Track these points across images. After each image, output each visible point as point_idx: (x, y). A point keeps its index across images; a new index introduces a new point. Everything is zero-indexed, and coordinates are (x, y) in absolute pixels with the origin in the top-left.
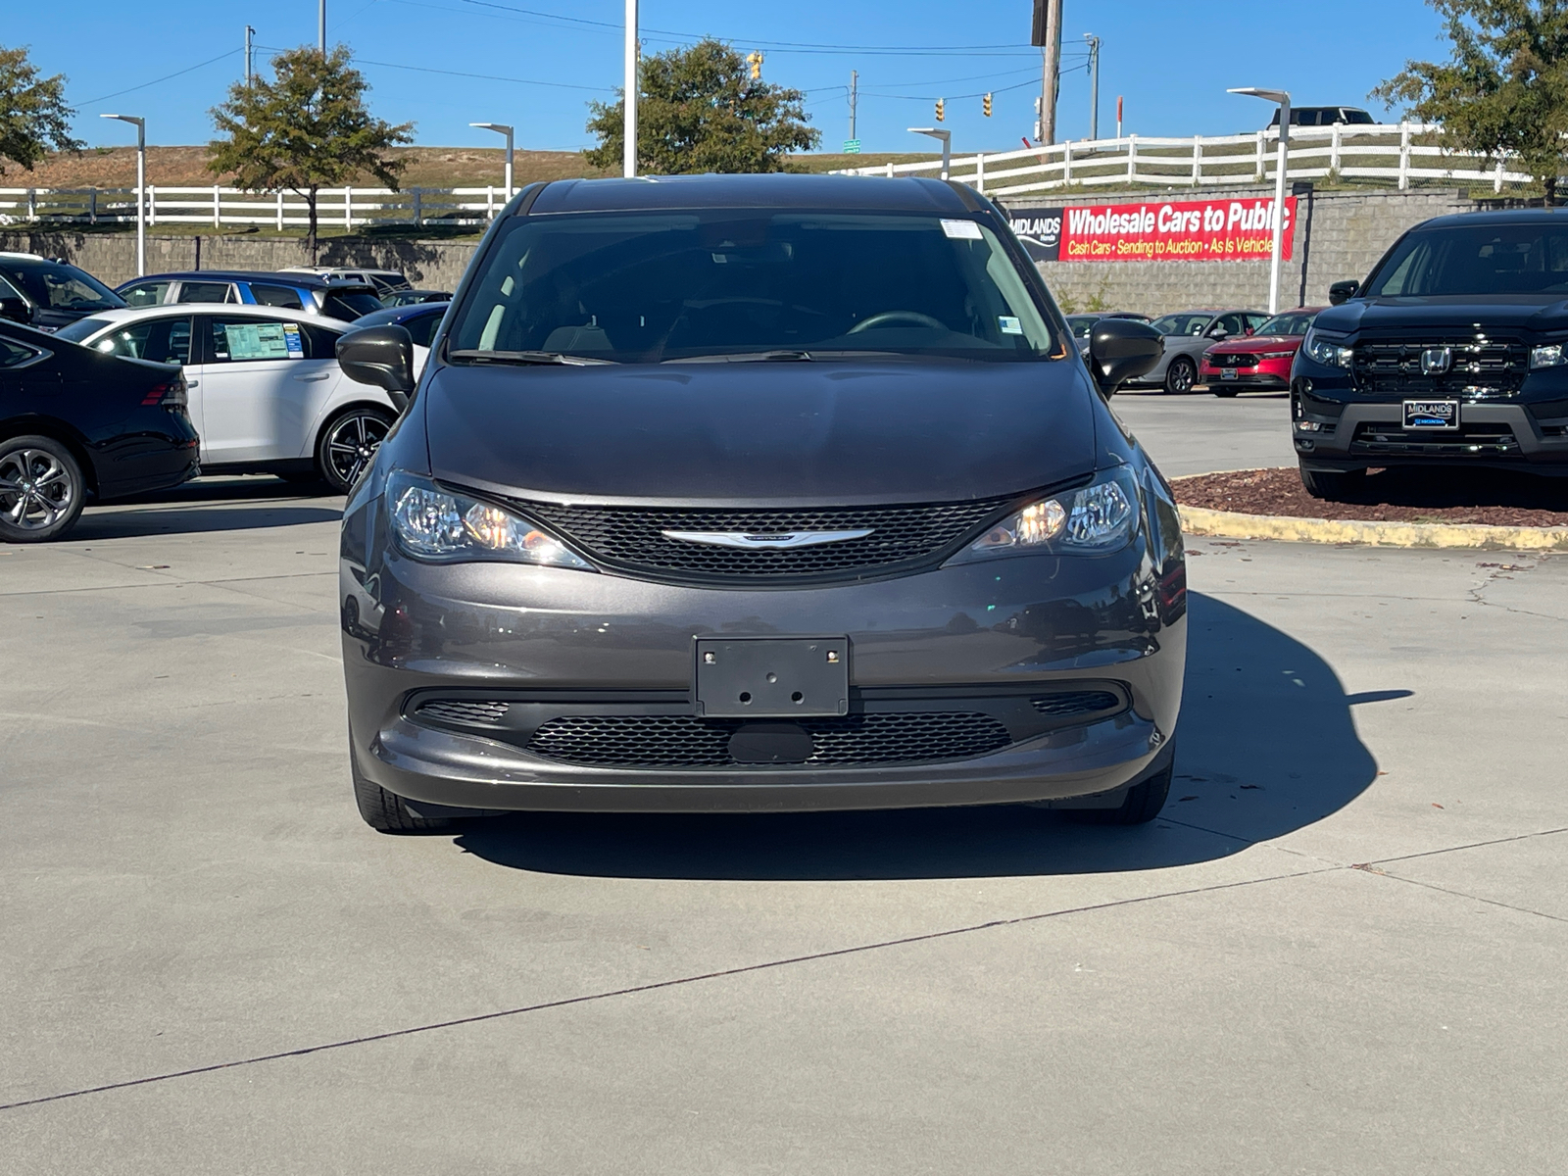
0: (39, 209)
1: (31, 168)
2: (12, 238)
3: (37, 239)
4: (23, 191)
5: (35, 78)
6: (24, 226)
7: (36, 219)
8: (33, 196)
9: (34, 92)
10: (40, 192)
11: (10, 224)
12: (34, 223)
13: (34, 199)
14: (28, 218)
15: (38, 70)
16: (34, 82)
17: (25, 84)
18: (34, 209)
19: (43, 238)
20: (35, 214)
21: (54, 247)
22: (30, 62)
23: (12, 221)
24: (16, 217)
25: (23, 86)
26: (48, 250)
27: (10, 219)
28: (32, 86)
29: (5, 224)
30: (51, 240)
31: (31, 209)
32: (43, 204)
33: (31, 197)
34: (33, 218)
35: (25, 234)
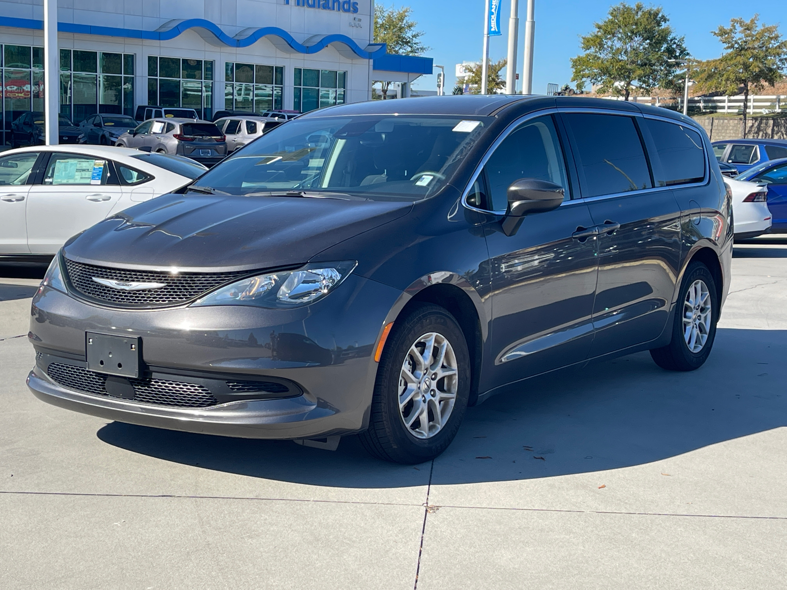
0: (782, 106)
1: (773, 86)
2: (765, 121)
3: (776, 121)
4: (774, 97)
5: (780, 39)
6: (773, 114)
7: (780, 111)
8: (779, 99)
9: (779, 47)
10: (782, 97)
11: (767, 114)
12: (778, 113)
13: (779, 101)
14: (776, 110)
15: (782, 35)
16: (779, 41)
17: (775, 42)
18: (779, 106)
19: (779, 121)
20: (779, 109)
21: (784, 125)
22: (778, 32)
23: (768, 112)
24: (770, 110)
25: (774, 44)
26: (781, 127)
27: (767, 111)
28: (778, 44)
29: (765, 113)
30: (783, 121)
31: (777, 106)
32: (784, 103)
33: (778, 100)
34: (778, 110)
35: (771, 118)
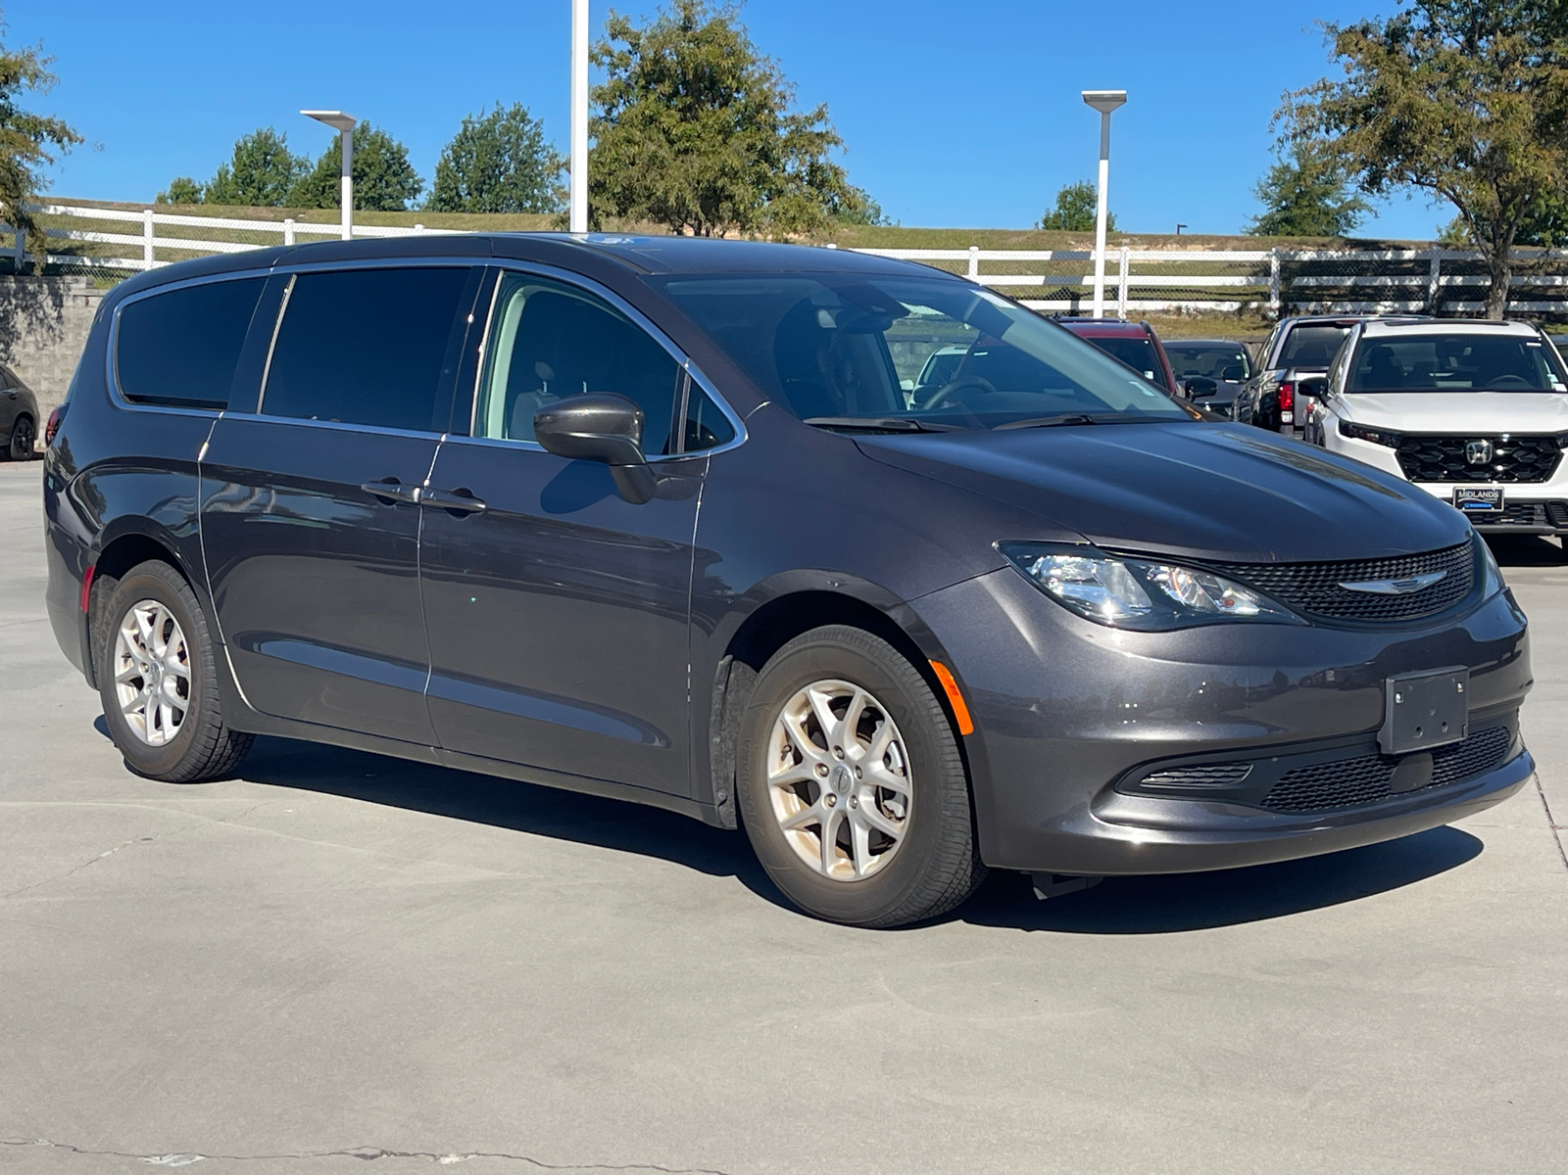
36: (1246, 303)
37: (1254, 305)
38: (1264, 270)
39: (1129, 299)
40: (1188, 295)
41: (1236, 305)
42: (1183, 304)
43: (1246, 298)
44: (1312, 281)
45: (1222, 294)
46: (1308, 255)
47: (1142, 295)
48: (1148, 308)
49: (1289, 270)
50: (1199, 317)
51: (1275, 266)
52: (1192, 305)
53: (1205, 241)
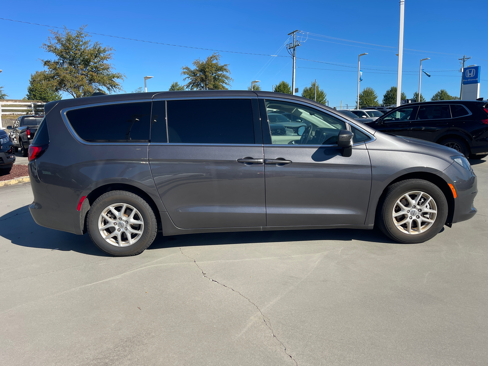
36: (28, 112)
37: (29, 113)
38: (30, 106)
39: (2, 112)
40: (14, 111)
41: (26, 113)
42: (14, 113)
43: (28, 111)
44: (41, 108)
45: (23, 111)
46: (40, 104)
47: (4, 111)
48: (6, 114)
49: (36, 106)
50: (18, 115)
51: (33, 106)
52: (16, 113)
53: (12, 100)
